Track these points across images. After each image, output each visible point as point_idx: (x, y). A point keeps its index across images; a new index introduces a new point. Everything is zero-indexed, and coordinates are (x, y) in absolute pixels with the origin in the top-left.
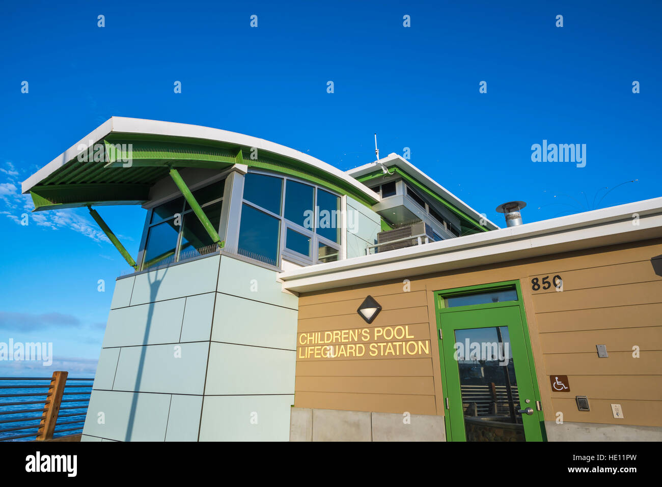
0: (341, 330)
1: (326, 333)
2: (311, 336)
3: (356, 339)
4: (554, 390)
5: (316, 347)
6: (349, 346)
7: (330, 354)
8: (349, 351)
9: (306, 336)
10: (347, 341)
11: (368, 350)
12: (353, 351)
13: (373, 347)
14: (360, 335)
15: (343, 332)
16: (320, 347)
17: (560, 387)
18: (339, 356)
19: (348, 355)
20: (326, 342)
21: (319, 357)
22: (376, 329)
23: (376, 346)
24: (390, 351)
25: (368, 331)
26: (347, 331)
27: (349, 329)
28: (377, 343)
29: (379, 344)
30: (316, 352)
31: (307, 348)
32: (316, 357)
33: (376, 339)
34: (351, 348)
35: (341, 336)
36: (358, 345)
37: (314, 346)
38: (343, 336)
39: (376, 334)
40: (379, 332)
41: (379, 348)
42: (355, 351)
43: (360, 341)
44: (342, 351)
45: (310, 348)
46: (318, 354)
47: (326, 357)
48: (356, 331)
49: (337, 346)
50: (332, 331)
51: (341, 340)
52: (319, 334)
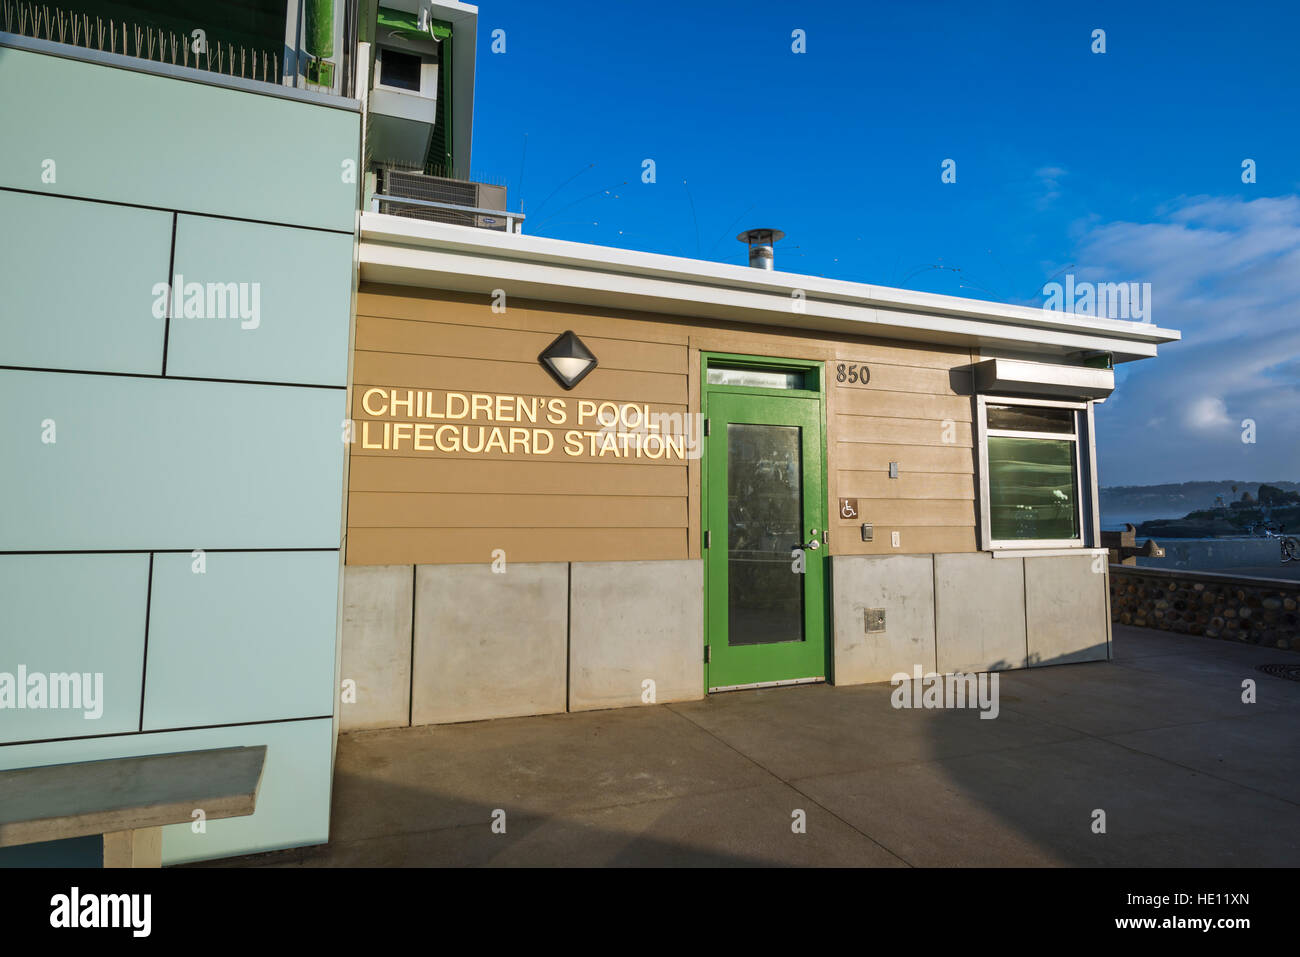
0: (494, 394)
1: (450, 396)
2: (403, 396)
3: (533, 418)
4: (842, 517)
5: (418, 427)
6: (513, 431)
7: (460, 443)
8: (513, 441)
9: (385, 395)
10: (512, 419)
11: (561, 442)
12: (524, 441)
13: (575, 437)
14: (543, 412)
15: (499, 398)
16: (432, 427)
17: (848, 512)
18: (487, 450)
19: (512, 450)
20: (449, 415)
21: (432, 448)
22: (582, 403)
23: (580, 436)
24: (610, 449)
25: (563, 405)
26: (512, 398)
27: (516, 395)
28: (582, 431)
29: (586, 434)
30: (418, 436)
31: (387, 426)
32: (417, 447)
33: (581, 422)
34: (520, 436)
35: (493, 408)
36: (536, 432)
37: (415, 421)
38: (499, 408)
39: (582, 414)
40: (588, 409)
41: (587, 442)
42: (531, 442)
43: (543, 423)
44: (497, 439)
45: (397, 426)
46: (423, 442)
47: (451, 449)
48: (535, 401)
49: (482, 429)
50: (469, 393)
51: (494, 415)
52: (430, 395)
